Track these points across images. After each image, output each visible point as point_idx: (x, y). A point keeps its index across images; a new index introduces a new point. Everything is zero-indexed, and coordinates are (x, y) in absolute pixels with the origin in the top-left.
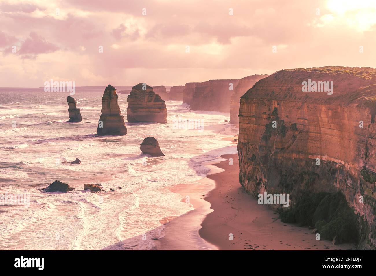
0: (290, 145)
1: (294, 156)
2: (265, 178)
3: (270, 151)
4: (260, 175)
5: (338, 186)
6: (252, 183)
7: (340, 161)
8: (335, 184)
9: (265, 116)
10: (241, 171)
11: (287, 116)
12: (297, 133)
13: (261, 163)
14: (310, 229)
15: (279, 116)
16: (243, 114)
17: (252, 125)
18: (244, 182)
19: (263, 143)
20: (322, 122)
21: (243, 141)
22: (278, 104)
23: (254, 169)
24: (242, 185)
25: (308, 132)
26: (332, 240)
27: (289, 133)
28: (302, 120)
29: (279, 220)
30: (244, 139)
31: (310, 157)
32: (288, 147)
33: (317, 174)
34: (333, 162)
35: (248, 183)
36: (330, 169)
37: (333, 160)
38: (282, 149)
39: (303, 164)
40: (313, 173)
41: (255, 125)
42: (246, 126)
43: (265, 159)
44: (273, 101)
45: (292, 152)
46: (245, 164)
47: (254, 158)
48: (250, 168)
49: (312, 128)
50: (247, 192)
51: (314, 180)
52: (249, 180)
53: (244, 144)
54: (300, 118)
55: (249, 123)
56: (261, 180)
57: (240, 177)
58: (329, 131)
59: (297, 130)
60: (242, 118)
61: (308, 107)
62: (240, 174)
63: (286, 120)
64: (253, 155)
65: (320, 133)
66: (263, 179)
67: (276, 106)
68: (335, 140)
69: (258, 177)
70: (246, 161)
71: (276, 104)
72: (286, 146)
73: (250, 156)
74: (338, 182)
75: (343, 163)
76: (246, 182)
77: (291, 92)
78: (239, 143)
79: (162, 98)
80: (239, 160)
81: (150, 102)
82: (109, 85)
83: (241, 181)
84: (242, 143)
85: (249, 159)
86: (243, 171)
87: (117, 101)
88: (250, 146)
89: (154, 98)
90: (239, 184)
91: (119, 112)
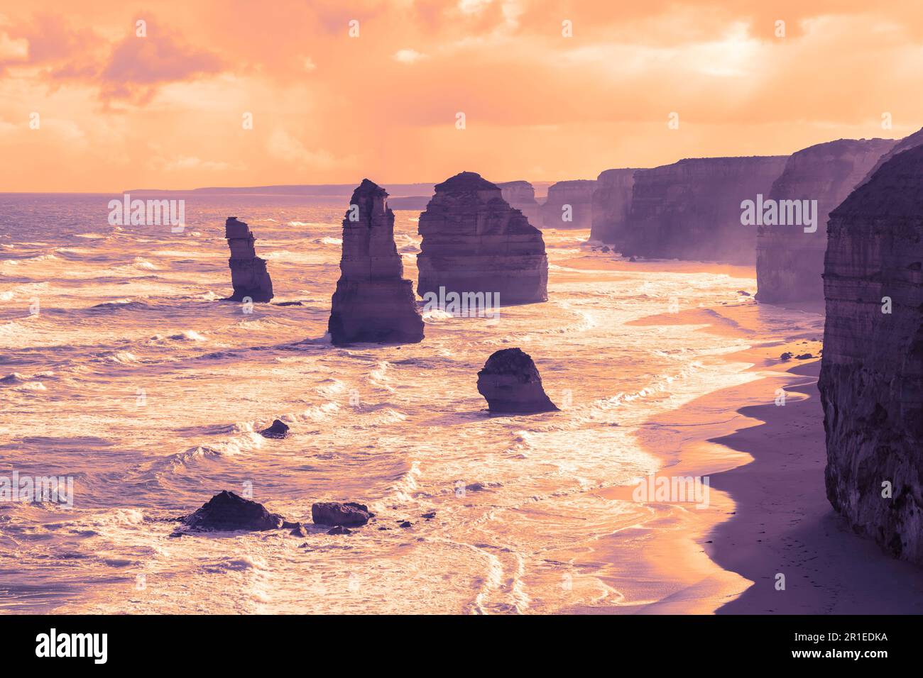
4: (903, 474)
9: (916, 277)
10: (832, 460)
13: (907, 433)
16: (838, 270)
17: (871, 307)
18: (845, 496)
19: (916, 366)
21: (838, 359)
23: (882, 454)
24: (837, 508)
30: (845, 353)
35: (860, 500)
42: (848, 309)
46: (848, 436)
47: (879, 416)
48: (867, 451)
50: (858, 530)
52: (863, 490)
53: (844, 370)
55: (860, 301)
57: (831, 482)
60: (835, 282)
62: (828, 470)
64: (878, 406)
70: (852, 424)
73: (868, 411)
76: (854, 497)
78: (826, 365)
79: (532, 221)
80: (825, 423)
81: (491, 232)
82: (366, 182)
83: (832, 495)
84: (838, 367)
85: (862, 420)
86: (841, 461)
87: (391, 233)
88: (865, 376)
89: (504, 222)
90: (827, 505)
91: (398, 266)
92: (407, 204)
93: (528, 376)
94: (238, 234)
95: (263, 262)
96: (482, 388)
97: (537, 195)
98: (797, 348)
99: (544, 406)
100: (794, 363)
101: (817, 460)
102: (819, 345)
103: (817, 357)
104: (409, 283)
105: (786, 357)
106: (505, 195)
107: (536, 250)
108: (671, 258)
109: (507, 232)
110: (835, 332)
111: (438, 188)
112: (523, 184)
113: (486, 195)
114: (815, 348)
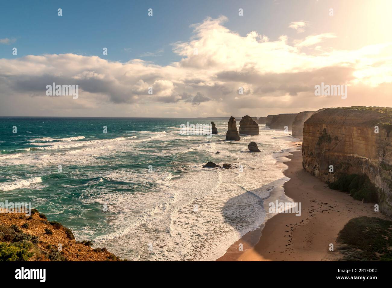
0: (334, 148)
1: (336, 154)
2: (318, 165)
3: (322, 151)
4: (315, 163)
5: (364, 171)
6: (311, 167)
7: (365, 158)
8: (362, 170)
9: (318, 133)
10: (304, 160)
11: (332, 133)
12: (338, 142)
13: (316, 157)
14: (347, 193)
15: (327, 132)
16: (305, 131)
17: (311, 137)
18: (306, 166)
19: (318, 147)
20: (354, 136)
21: (305, 145)
22: (326, 126)
23: (312, 160)
24: (304, 168)
25: (345, 141)
26: (361, 201)
27: (333, 142)
28: (341, 135)
29: (328, 188)
30: (306, 144)
31: (346, 154)
32: (333, 149)
33: (350, 164)
34: (361, 158)
35: (308, 167)
36: (359, 162)
37: (360, 156)
38: (329, 150)
39: (342, 158)
40: (348, 164)
41: (312, 137)
42: (307, 137)
43: (319, 155)
44: (323, 125)
45: (335, 152)
46: (306, 157)
47: (311, 154)
48: (309, 159)
49: (347, 139)
50: (308, 172)
51: (349, 167)
52: (308, 165)
53: (306, 147)
54: (340, 134)
55: (309, 136)
56: (316, 166)
57: (303, 164)
58: (359, 141)
59: (338, 140)
60: (305, 133)
61: (345, 128)
62: (303, 162)
63: (331, 134)
64: (311, 153)
65: (353, 142)
66: (317, 166)
67: (325, 127)
68: (362, 146)
69: (314, 164)
70: (307, 155)
71: (325, 126)
72: (331, 149)
73: (310, 153)
74: (364, 169)
75: (367, 159)
76: (307, 166)
77: (334, 120)
78: (303, 146)
79: (257, 123)
80: (303, 155)
81: (250, 124)
82: (232, 117)
83: (303, 166)
84: (305, 146)
85: (309, 154)
86: (305, 161)
87: (235, 124)
88: (309, 148)
89: (252, 123)
90: (303, 168)
91: (236, 129)
92: (238, 120)
93: (256, 146)
94: (213, 124)
95: (216, 128)
96: (249, 147)
97: (258, 119)
98: (298, 143)
99: (258, 151)
100: (298, 145)
101: (301, 160)
102: (302, 143)
103: (301, 145)
104: (238, 132)
105: (296, 144)
106: (253, 119)
107: (257, 127)
108: (279, 129)
109: (253, 125)
110: (304, 140)
111: (242, 118)
112: (256, 117)
113: (250, 119)
114: (301, 143)
